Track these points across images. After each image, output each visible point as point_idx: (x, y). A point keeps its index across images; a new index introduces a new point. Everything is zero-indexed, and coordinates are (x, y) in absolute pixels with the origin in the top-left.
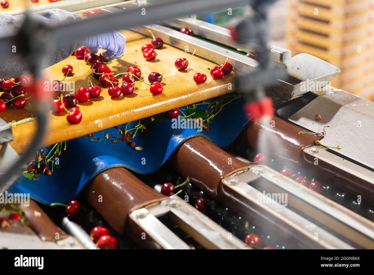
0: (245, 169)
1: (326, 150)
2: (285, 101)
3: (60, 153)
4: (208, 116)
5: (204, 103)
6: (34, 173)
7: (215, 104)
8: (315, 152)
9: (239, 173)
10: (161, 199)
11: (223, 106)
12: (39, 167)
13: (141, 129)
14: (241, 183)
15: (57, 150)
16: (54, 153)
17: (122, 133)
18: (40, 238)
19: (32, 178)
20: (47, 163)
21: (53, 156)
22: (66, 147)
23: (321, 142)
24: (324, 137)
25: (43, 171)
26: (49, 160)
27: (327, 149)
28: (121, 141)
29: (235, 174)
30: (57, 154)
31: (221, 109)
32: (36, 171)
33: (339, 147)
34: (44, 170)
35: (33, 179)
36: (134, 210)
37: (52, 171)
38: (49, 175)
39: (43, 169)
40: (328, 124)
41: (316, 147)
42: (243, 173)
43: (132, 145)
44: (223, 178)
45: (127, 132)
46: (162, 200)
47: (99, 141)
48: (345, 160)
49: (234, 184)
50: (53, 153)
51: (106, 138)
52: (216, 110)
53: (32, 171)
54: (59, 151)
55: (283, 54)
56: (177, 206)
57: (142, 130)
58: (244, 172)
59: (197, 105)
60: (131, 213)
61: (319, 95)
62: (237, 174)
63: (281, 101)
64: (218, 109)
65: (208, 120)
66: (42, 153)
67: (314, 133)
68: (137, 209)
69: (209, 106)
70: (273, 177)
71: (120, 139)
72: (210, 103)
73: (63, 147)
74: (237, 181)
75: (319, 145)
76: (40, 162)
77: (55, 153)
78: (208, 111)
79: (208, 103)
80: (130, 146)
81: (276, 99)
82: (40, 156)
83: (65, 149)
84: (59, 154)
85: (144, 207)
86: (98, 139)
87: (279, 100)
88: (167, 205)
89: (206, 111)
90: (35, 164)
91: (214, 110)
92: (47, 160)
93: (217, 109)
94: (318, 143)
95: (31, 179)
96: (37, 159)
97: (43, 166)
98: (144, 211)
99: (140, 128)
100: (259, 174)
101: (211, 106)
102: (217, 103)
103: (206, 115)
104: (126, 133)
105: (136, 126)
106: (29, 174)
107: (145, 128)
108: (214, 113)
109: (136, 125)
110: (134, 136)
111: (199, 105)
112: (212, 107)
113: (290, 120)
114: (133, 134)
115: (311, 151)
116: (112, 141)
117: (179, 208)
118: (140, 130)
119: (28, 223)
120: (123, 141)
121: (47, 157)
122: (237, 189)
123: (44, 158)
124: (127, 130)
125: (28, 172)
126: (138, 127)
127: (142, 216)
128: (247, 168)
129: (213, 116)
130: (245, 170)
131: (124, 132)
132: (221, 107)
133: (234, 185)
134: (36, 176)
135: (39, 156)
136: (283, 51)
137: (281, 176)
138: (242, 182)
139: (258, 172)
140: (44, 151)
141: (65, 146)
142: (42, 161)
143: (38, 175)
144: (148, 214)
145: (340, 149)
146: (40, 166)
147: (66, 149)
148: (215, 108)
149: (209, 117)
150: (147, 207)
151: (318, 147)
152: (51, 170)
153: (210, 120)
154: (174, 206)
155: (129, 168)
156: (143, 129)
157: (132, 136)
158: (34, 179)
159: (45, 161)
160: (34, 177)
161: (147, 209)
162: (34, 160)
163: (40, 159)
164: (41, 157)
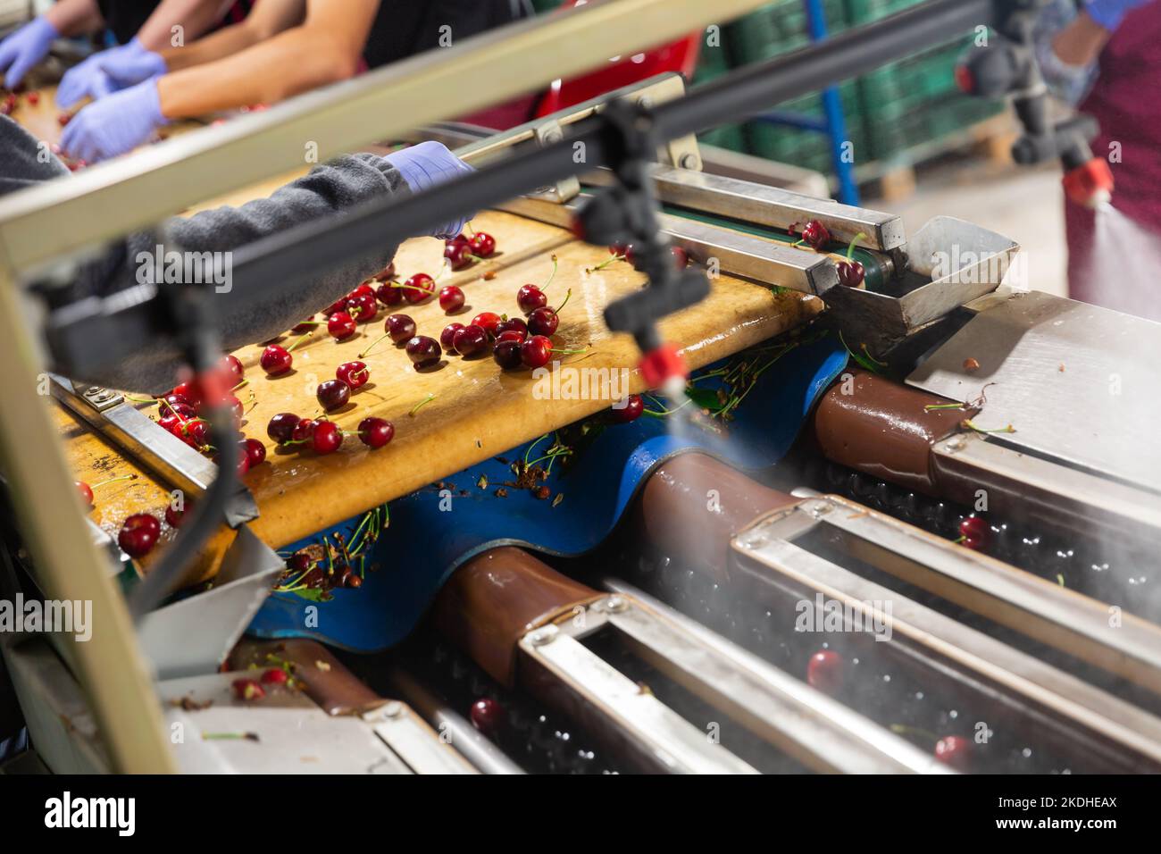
0: (788, 510)
1: (986, 440)
2: (900, 340)
3: (377, 536)
4: (724, 402)
5: (713, 373)
6: (322, 586)
7: (739, 371)
8: (956, 448)
9: (772, 520)
10: (589, 601)
11: (758, 373)
12: (332, 571)
13: (564, 455)
14: (773, 542)
15: (371, 529)
16: (363, 536)
17: (517, 471)
18: (328, 712)
19: (317, 598)
20: (351, 562)
21: (362, 543)
22: (388, 519)
23: (974, 423)
24: (980, 410)
25: (342, 580)
26: (353, 554)
27: (987, 436)
28: (515, 491)
29: (762, 524)
30: (371, 537)
31: (754, 382)
32: (327, 582)
33: (1014, 428)
34: (344, 578)
35: (320, 601)
36: (530, 631)
37: (363, 577)
38: (356, 588)
39: (342, 576)
40: (994, 378)
41: (962, 436)
42: (782, 519)
43: (543, 496)
44: (735, 537)
45: (529, 468)
46: (592, 603)
47: (465, 496)
48: (1024, 456)
49: (757, 545)
50: (360, 538)
51: (481, 487)
52: (743, 386)
53: (317, 584)
54: (375, 531)
55: (880, 227)
56: (624, 608)
57: (565, 459)
58: (785, 516)
59: (697, 381)
60: (523, 637)
61: (978, 312)
62: (769, 524)
63: (892, 340)
64: (748, 382)
65: (724, 412)
66: (336, 540)
67: (959, 405)
68: (535, 628)
69: (725, 379)
70: (849, 518)
71: (514, 486)
72: (728, 371)
73: (383, 521)
74: (764, 538)
75: (971, 430)
76: (334, 562)
77: (366, 536)
78: (724, 391)
79: (723, 373)
80: (539, 499)
81: (880, 336)
82: (333, 549)
83: (387, 525)
84: (375, 539)
85: (550, 621)
86: (462, 492)
87: (886, 338)
88: (601, 612)
89: (719, 392)
90: (322, 567)
91: (739, 386)
92: (348, 554)
93: (746, 382)
94: (967, 426)
95: (317, 601)
96: (326, 555)
97: (340, 569)
98: (551, 630)
99: (558, 453)
100: (817, 516)
101: (731, 377)
102: (744, 368)
103: (720, 401)
104: (526, 471)
105: (549, 452)
106: (310, 591)
107: (571, 452)
108: (738, 394)
109: (551, 448)
110: (547, 474)
111: (702, 380)
112: (734, 381)
113: (908, 382)
114: (545, 469)
115: (949, 446)
116: (495, 493)
117: (628, 613)
118: (559, 458)
119: (302, 685)
120: (522, 488)
121: (348, 548)
122: (763, 556)
123: (341, 551)
124: (529, 463)
125: (309, 587)
126: (555, 452)
127: (545, 641)
128: (791, 507)
129: (736, 401)
130: (787, 513)
131: (522, 468)
132: (755, 377)
133: (756, 549)
134: (327, 592)
135: (330, 547)
136: (880, 220)
137: (867, 515)
138: (775, 540)
139: (816, 513)
140: (340, 536)
141: (385, 519)
142: (338, 558)
143: (331, 591)
144: (558, 634)
145: (1014, 431)
146: (334, 569)
147: (389, 525)
148: (740, 382)
149: (727, 404)
150: (558, 620)
151: (968, 435)
152: (359, 576)
153: (729, 411)
154: (617, 610)
155: (529, 545)
156: (568, 456)
157: (541, 475)
158: (323, 600)
159: (344, 558)
160: (323, 595)
161: (557, 624)
162: (320, 560)
163: (333, 554)
164: (336, 551)
